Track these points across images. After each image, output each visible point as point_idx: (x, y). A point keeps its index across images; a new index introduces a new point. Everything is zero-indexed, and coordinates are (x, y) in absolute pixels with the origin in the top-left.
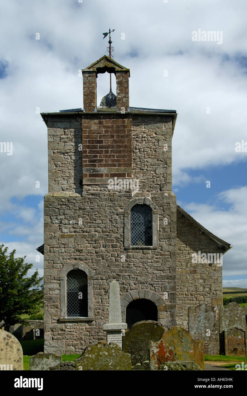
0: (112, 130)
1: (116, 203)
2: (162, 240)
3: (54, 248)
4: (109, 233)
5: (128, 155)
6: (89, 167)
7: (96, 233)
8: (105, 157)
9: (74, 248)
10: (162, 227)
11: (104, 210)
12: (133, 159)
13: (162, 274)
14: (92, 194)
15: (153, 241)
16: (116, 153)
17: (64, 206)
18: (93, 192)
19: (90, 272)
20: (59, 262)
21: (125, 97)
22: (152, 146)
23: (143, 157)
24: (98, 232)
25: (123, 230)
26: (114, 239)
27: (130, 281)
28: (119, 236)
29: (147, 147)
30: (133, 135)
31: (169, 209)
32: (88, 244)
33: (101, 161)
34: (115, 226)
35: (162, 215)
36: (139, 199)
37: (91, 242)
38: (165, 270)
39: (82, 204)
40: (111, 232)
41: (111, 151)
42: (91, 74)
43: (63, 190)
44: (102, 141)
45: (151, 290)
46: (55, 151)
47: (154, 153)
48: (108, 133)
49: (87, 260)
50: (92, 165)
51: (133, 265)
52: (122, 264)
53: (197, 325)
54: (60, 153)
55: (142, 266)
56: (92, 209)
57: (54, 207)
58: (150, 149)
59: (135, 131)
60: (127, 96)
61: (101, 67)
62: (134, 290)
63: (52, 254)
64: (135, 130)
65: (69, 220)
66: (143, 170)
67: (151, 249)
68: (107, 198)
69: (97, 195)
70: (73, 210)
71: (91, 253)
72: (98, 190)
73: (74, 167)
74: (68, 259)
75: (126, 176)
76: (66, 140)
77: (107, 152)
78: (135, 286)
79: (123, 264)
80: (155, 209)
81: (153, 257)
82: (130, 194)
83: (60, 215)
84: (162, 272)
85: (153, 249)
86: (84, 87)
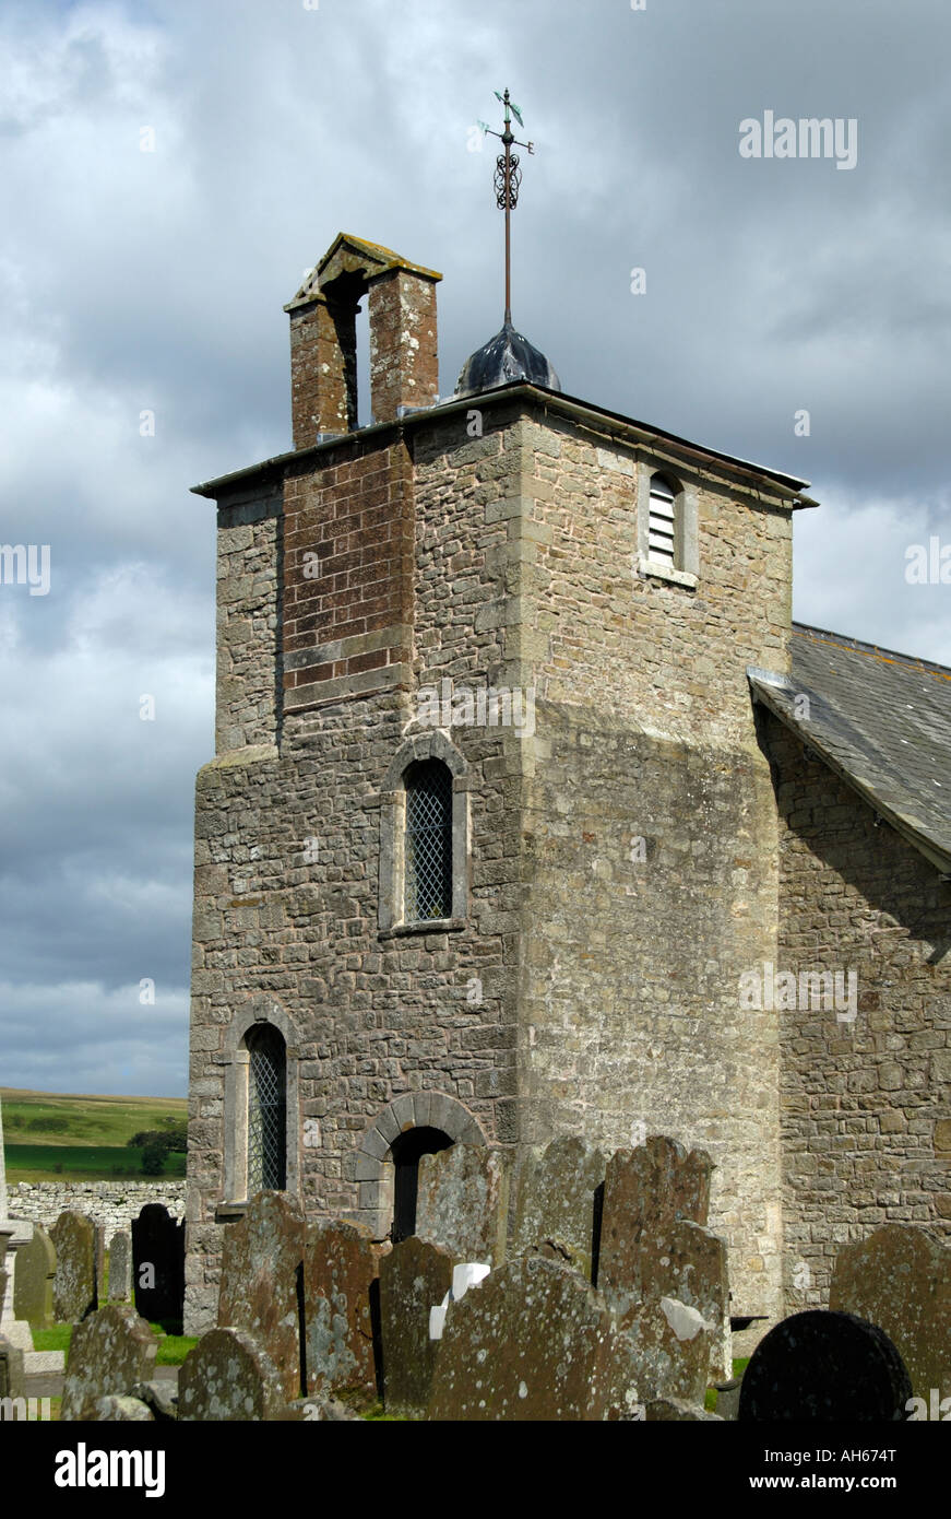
0: (355, 498)
1: (361, 768)
2: (479, 891)
3: (215, 952)
4: (344, 880)
5: (392, 582)
6: (297, 647)
7: (313, 885)
8: (339, 603)
9: (258, 946)
10: (479, 841)
11: (332, 797)
12: (417, 590)
13: (478, 1027)
14: (304, 745)
15: (454, 898)
16: (363, 581)
17: (238, 800)
18: (306, 735)
19: (292, 1029)
20: (223, 1001)
21: (392, 366)
22: (467, 528)
23: (442, 577)
24: (317, 881)
25: (375, 865)
26: (355, 901)
27: (391, 1059)
28: (366, 889)
29: (454, 538)
30: (418, 503)
31: (500, 764)
32: (292, 929)
33: (326, 618)
34: (357, 854)
35: (479, 792)
36: (417, 742)
37: (301, 920)
38: (485, 1010)
39: (280, 785)
40: (349, 877)
41: (352, 575)
42: (307, 315)
43: (248, 742)
44: (331, 543)
45: (447, 1091)
46: (232, 610)
47: (472, 554)
48: (345, 513)
49: (289, 988)
50: (305, 638)
51: (396, 999)
52: (371, 994)
53: (438, 1231)
54: (243, 611)
55: (421, 998)
56: (302, 798)
57: (216, 807)
58: (462, 541)
59: (423, 483)
60: (396, 361)
61: (333, 278)
62: (404, 1095)
63: (207, 974)
64: (423, 479)
65: (249, 845)
66: (441, 626)
67: (447, 931)
68: (338, 752)
69: (314, 744)
70: (259, 811)
71: (299, 961)
72: (317, 727)
73: (274, 654)
74: (246, 986)
75: (388, 659)
76: (257, 563)
77: (341, 582)
78: (403, 1078)
79: (374, 997)
80: (459, 773)
81: (452, 960)
82: (396, 724)
83: (229, 832)
84: (477, 1019)
85: (451, 931)
86: (294, 365)
